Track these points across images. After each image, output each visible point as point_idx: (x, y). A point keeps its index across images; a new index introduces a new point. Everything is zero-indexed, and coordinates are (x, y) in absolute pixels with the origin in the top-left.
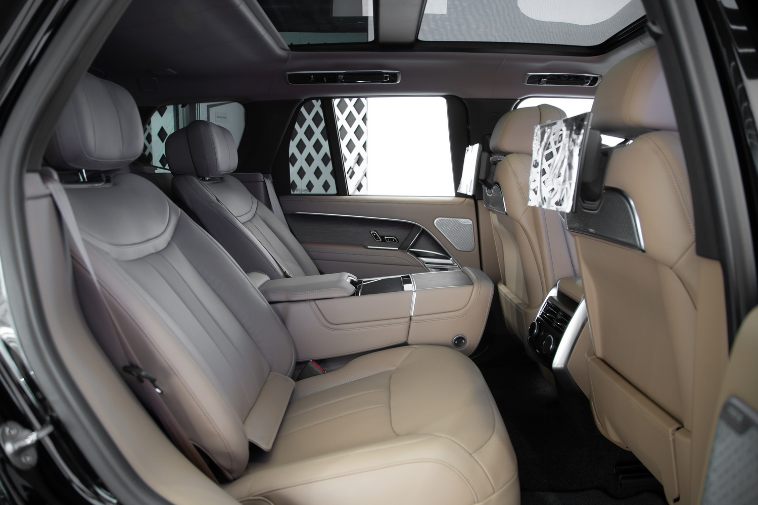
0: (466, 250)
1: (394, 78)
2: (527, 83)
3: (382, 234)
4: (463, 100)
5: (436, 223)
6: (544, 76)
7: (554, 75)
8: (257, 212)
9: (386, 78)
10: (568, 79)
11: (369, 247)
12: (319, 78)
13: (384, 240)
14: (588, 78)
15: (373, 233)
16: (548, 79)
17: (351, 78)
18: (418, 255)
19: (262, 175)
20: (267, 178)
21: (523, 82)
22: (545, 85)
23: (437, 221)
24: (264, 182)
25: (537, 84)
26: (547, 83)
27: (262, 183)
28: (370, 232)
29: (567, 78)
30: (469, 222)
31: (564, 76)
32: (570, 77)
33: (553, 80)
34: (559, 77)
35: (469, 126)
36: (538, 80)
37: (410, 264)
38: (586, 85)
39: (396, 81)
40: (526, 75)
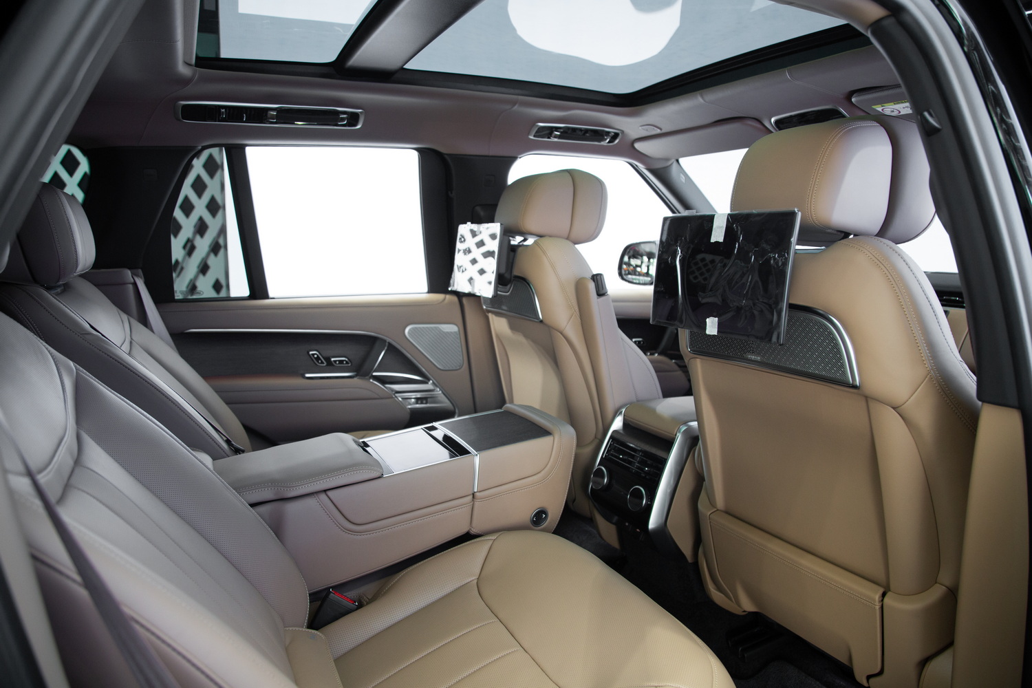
0: (451, 368)
1: (353, 119)
2: (534, 136)
3: (327, 354)
4: (446, 156)
5: (409, 333)
6: (557, 129)
7: (568, 128)
8: (133, 338)
9: (343, 119)
10: (584, 134)
11: (307, 375)
12: (235, 114)
13: (330, 363)
14: (609, 133)
15: (313, 355)
16: (561, 132)
17: (286, 116)
18: (383, 381)
19: (129, 272)
20: (138, 276)
21: (529, 134)
22: (556, 140)
23: (410, 330)
24: (135, 284)
25: (547, 139)
26: (559, 137)
27: (131, 286)
28: (308, 353)
29: (583, 132)
30: (451, 328)
31: (581, 130)
32: (587, 131)
33: (568, 134)
34: (574, 130)
35: (452, 193)
36: (549, 132)
37: (376, 396)
38: (605, 143)
39: (355, 125)
40: (534, 124)
